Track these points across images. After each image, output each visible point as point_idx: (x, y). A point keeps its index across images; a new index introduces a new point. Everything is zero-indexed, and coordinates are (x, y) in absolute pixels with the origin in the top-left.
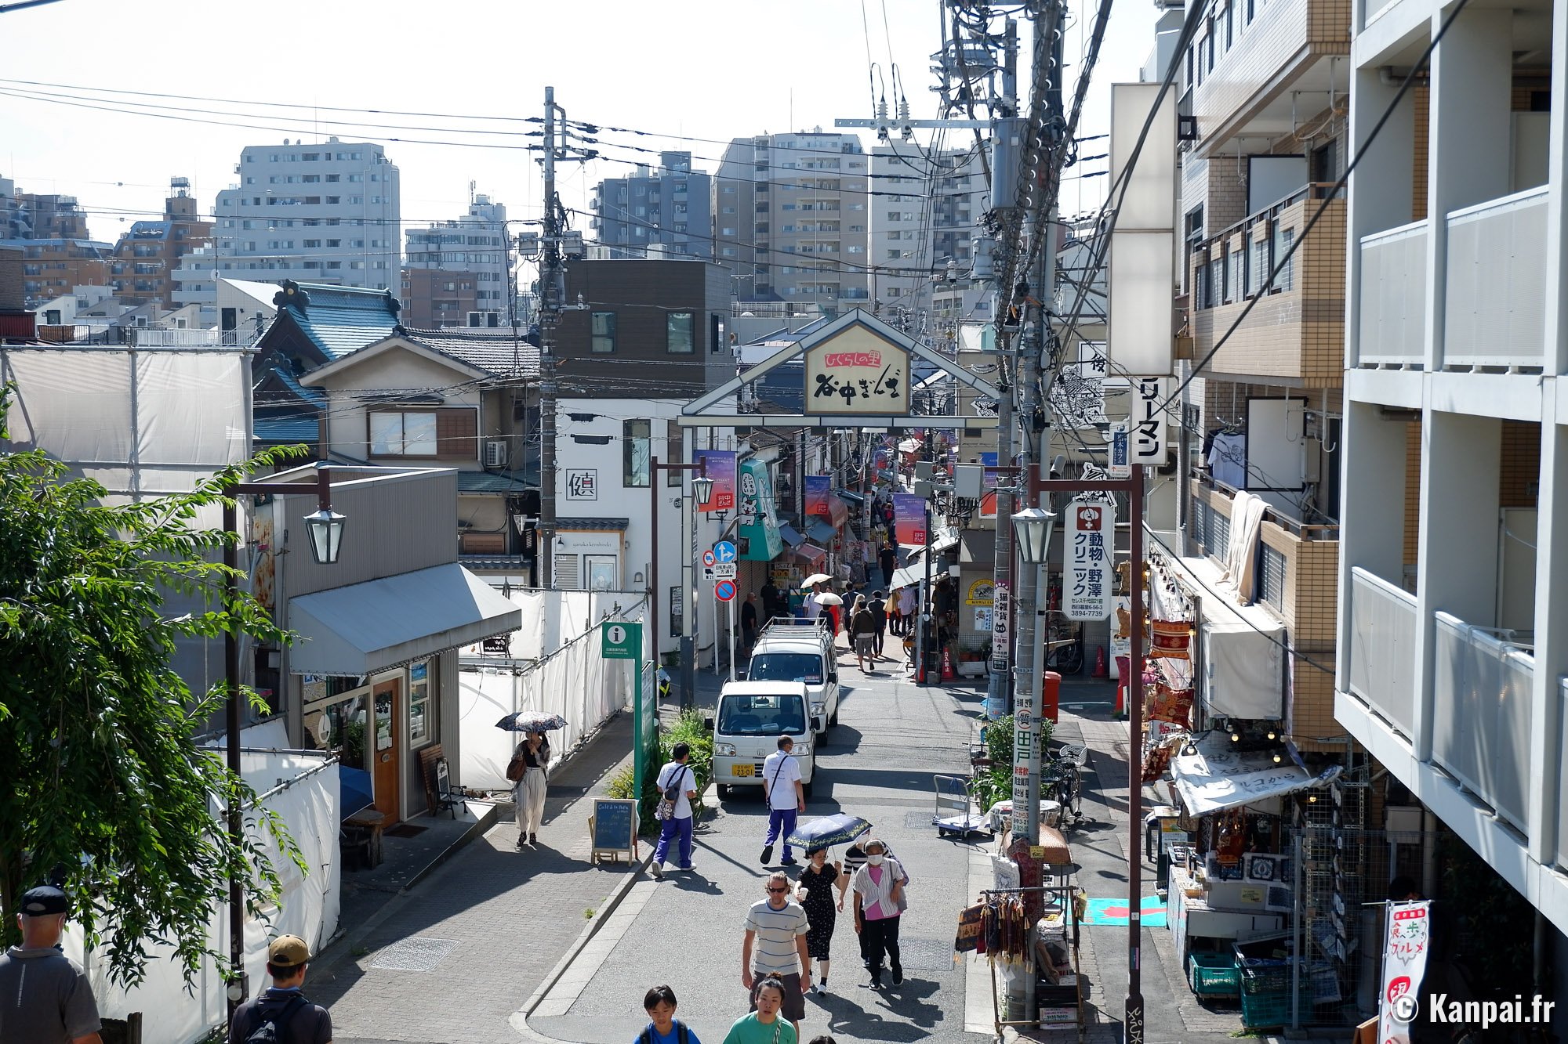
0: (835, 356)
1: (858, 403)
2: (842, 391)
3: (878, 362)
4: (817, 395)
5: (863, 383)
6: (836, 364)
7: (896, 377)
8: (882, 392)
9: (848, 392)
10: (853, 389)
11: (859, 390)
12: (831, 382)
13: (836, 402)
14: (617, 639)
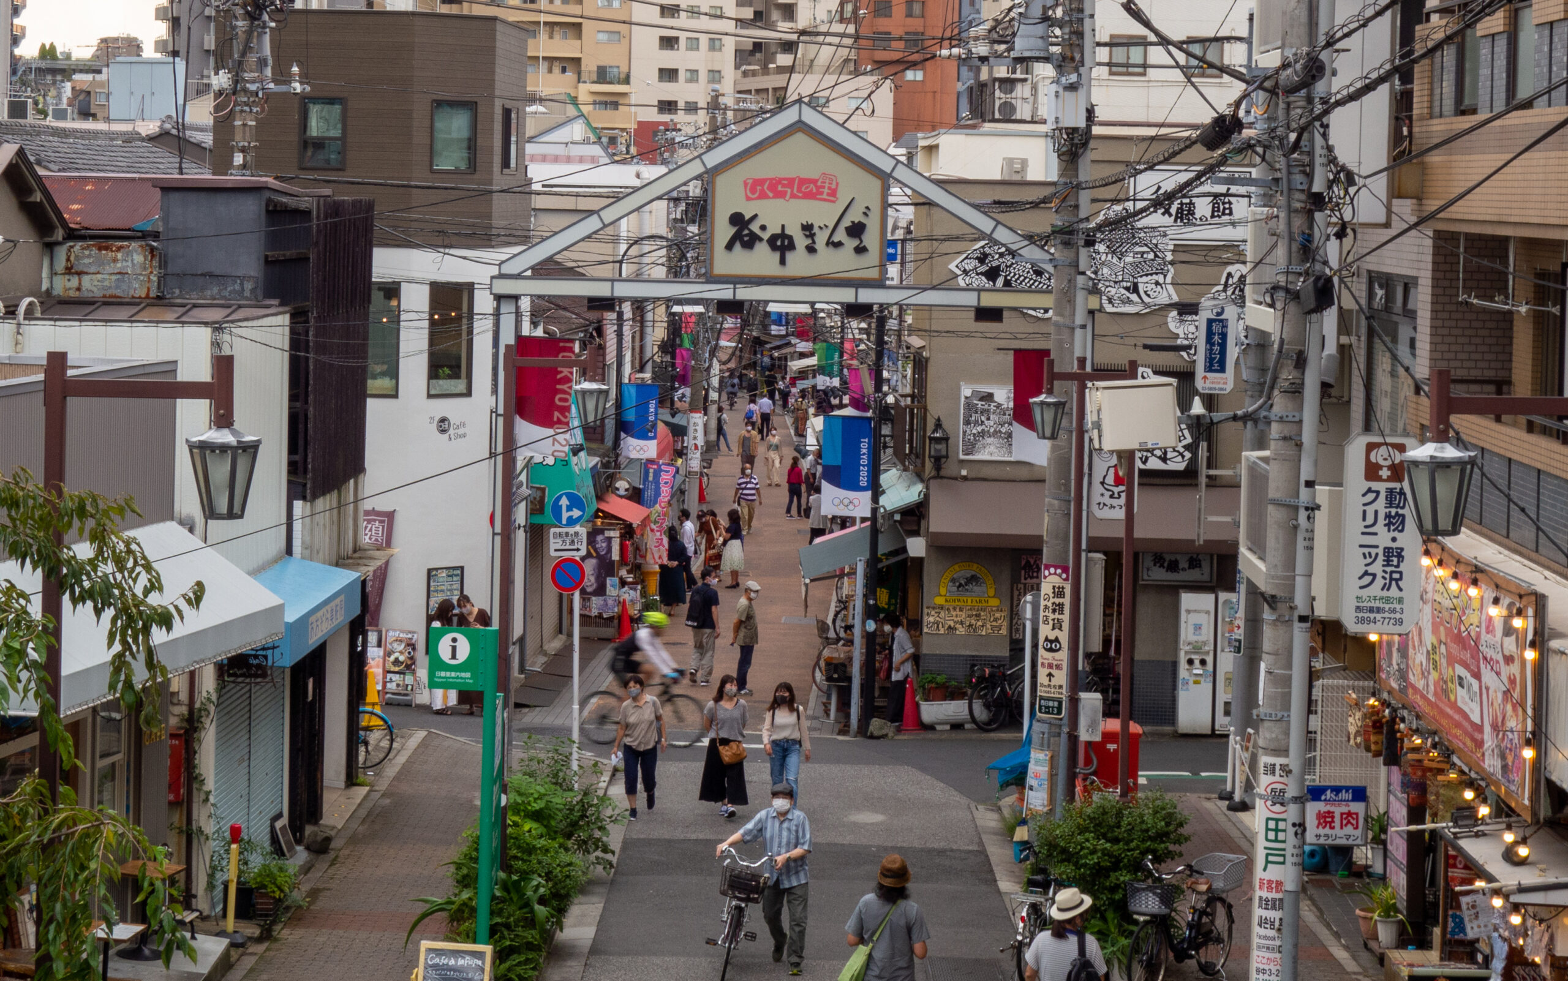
0: (761, 182)
1: (799, 263)
2: (772, 241)
3: (833, 193)
4: (729, 247)
5: (808, 228)
6: (763, 196)
7: (864, 220)
8: (839, 244)
9: (782, 244)
10: (790, 238)
11: (801, 242)
12: (755, 227)
13: (762, 260)
14: (454, 657)
